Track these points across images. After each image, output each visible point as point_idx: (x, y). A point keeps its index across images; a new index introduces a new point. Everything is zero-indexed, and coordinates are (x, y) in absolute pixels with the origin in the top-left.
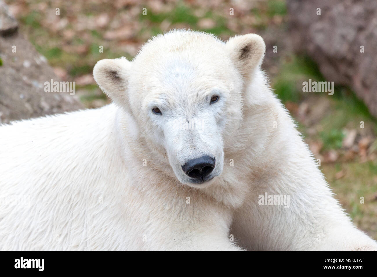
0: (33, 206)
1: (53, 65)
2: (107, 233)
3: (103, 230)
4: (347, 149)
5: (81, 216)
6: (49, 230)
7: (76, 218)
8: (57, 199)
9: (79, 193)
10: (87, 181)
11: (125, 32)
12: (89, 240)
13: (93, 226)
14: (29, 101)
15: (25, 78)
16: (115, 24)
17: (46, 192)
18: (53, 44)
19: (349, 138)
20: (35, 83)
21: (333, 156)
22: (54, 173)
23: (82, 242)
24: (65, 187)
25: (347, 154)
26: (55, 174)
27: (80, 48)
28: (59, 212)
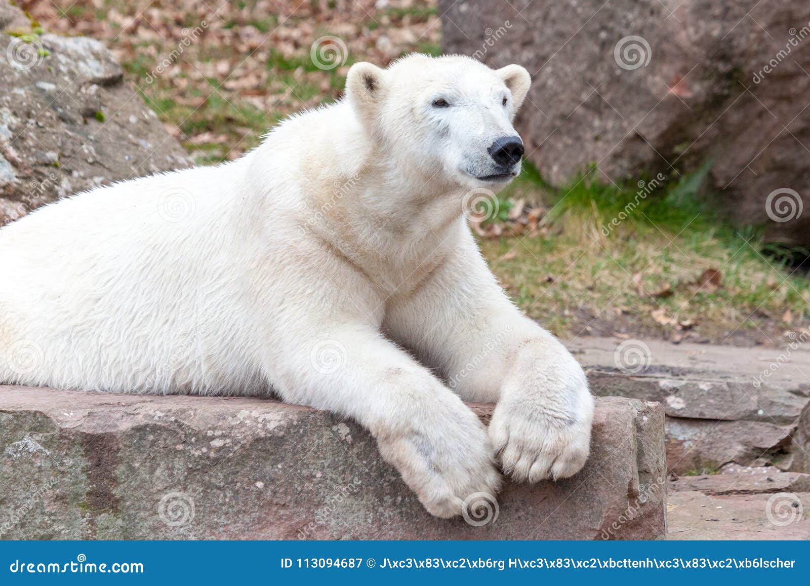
0: (135, 285)
1: (163, 120)
2: (223, 315)
3: (218, 312)
4: (513, 221)
5: (190, 297)
6: (154, 314)
7: (186, 298)
8: (163, 277)
9: (189, 270)
10: (201, 254)
11: (251, 82)
12: (200, 325)
13: (205, 307)
14: (135, 163)
15: (130, 136)
16: (238, 72)
17: (152, 268)
18: (163, 95)
19: (517, 208)
20: (142, 142)
21: (498, 230)
22: (161, 245)
23: (191, 328)
24: (173, 262)
25: (515, 227)
26: (162, 247)
27: (198, 101)
28: (167, 292)
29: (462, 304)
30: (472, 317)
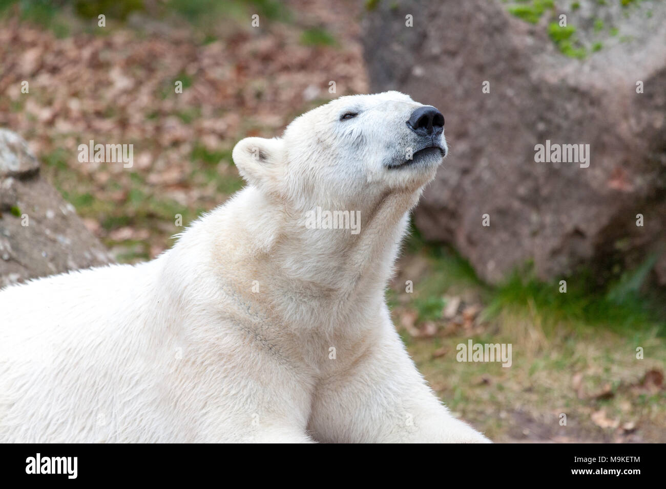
0: (50, 390)
1: (82, 215)
2: (143, 424)
3: (138, 420)
4: (448, 320)
5: (108, 403)
6: (70, 421)
7: (103, 405)
8: (79, 382)
9: (105, 375)
10: (116, 359)
11: (173, 175)
12: (119, 434)
13: (123, 416)
14: (52, 260)
15: (48, 232)
16: (160, 164)
17: (66, 373)
18: (82, 189)
19: (451, 306)
20: (60, 238)
21: (431, 329)
22: (76, 349)
23: (110, 436)
24: (88, 367)
25: (449, 327)
26: (76, 352)
27: (117, 195)
28: (82, 398)
29: (389, 403)
30: (400, 417)
